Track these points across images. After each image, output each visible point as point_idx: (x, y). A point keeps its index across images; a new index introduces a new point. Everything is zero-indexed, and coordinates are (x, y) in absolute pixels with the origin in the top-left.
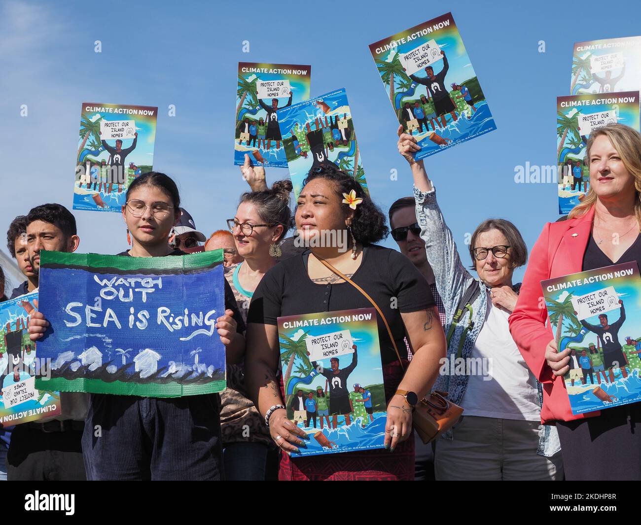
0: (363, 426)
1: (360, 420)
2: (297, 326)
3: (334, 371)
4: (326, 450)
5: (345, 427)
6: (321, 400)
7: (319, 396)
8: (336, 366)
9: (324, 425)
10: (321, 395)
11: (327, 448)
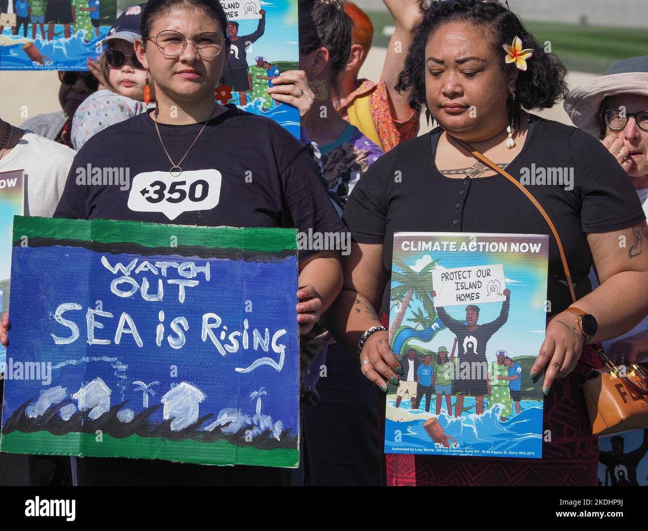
0: (503, 419)
1: (499, 409)
2: (423, 249)
3: (469, 326)
4: (439, 448)
5: (474, 416)
7: (440, 362)
8: (474, 318)
10: (443, 360)
11: (441, 446)
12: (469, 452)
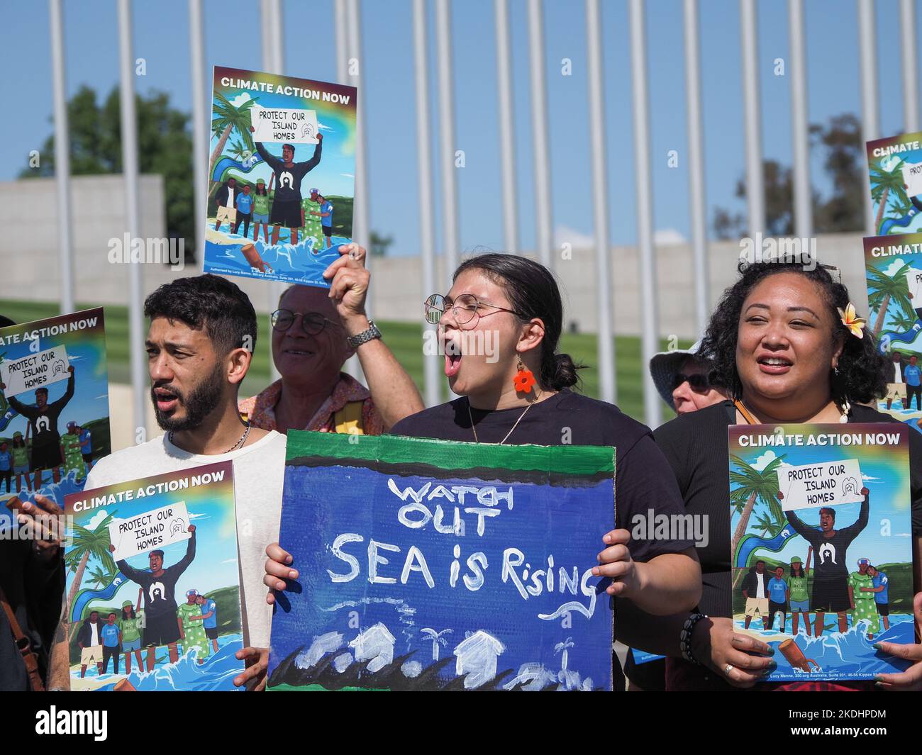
0: (870, 636)
1: (864, 625)
2: (765, 445)
3: (825, 532)
4: (799, 673)
5: (836, 635)
6: (797, 582)
7: (793, 575)
8: (829, 522)
9: (799, 628)
10: (797, 573)
11: (801, 671)
12: (834, 676)
